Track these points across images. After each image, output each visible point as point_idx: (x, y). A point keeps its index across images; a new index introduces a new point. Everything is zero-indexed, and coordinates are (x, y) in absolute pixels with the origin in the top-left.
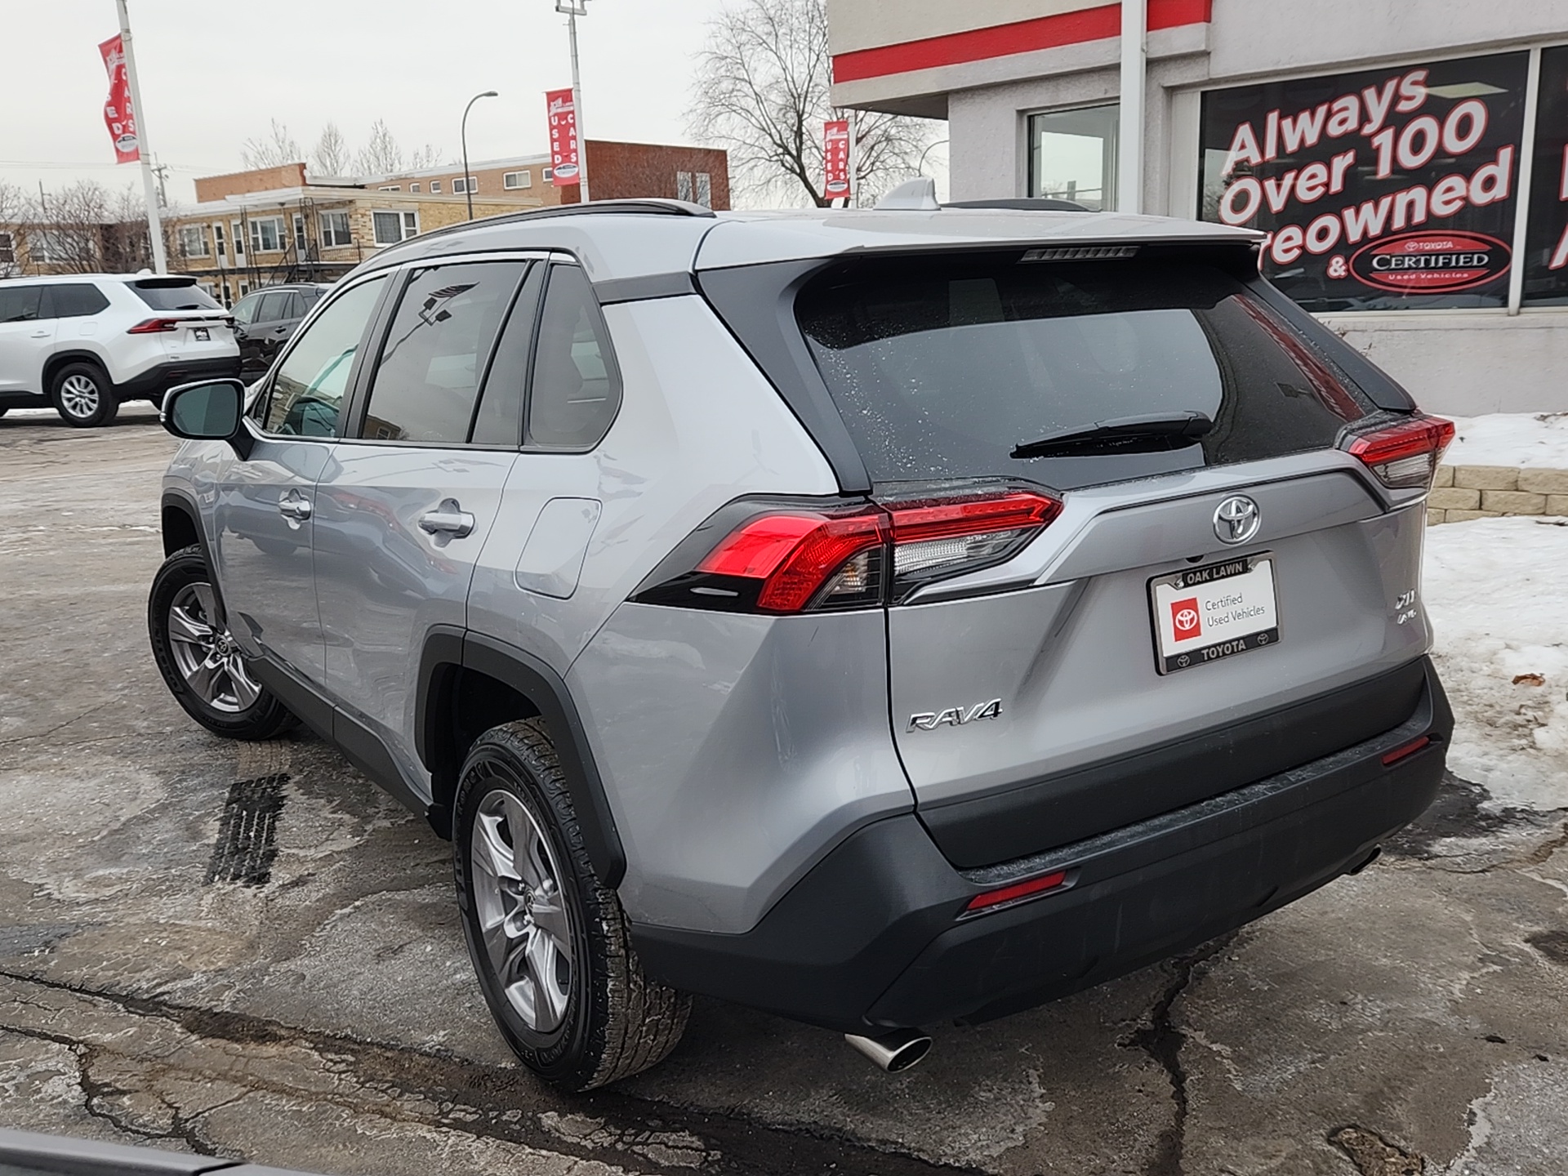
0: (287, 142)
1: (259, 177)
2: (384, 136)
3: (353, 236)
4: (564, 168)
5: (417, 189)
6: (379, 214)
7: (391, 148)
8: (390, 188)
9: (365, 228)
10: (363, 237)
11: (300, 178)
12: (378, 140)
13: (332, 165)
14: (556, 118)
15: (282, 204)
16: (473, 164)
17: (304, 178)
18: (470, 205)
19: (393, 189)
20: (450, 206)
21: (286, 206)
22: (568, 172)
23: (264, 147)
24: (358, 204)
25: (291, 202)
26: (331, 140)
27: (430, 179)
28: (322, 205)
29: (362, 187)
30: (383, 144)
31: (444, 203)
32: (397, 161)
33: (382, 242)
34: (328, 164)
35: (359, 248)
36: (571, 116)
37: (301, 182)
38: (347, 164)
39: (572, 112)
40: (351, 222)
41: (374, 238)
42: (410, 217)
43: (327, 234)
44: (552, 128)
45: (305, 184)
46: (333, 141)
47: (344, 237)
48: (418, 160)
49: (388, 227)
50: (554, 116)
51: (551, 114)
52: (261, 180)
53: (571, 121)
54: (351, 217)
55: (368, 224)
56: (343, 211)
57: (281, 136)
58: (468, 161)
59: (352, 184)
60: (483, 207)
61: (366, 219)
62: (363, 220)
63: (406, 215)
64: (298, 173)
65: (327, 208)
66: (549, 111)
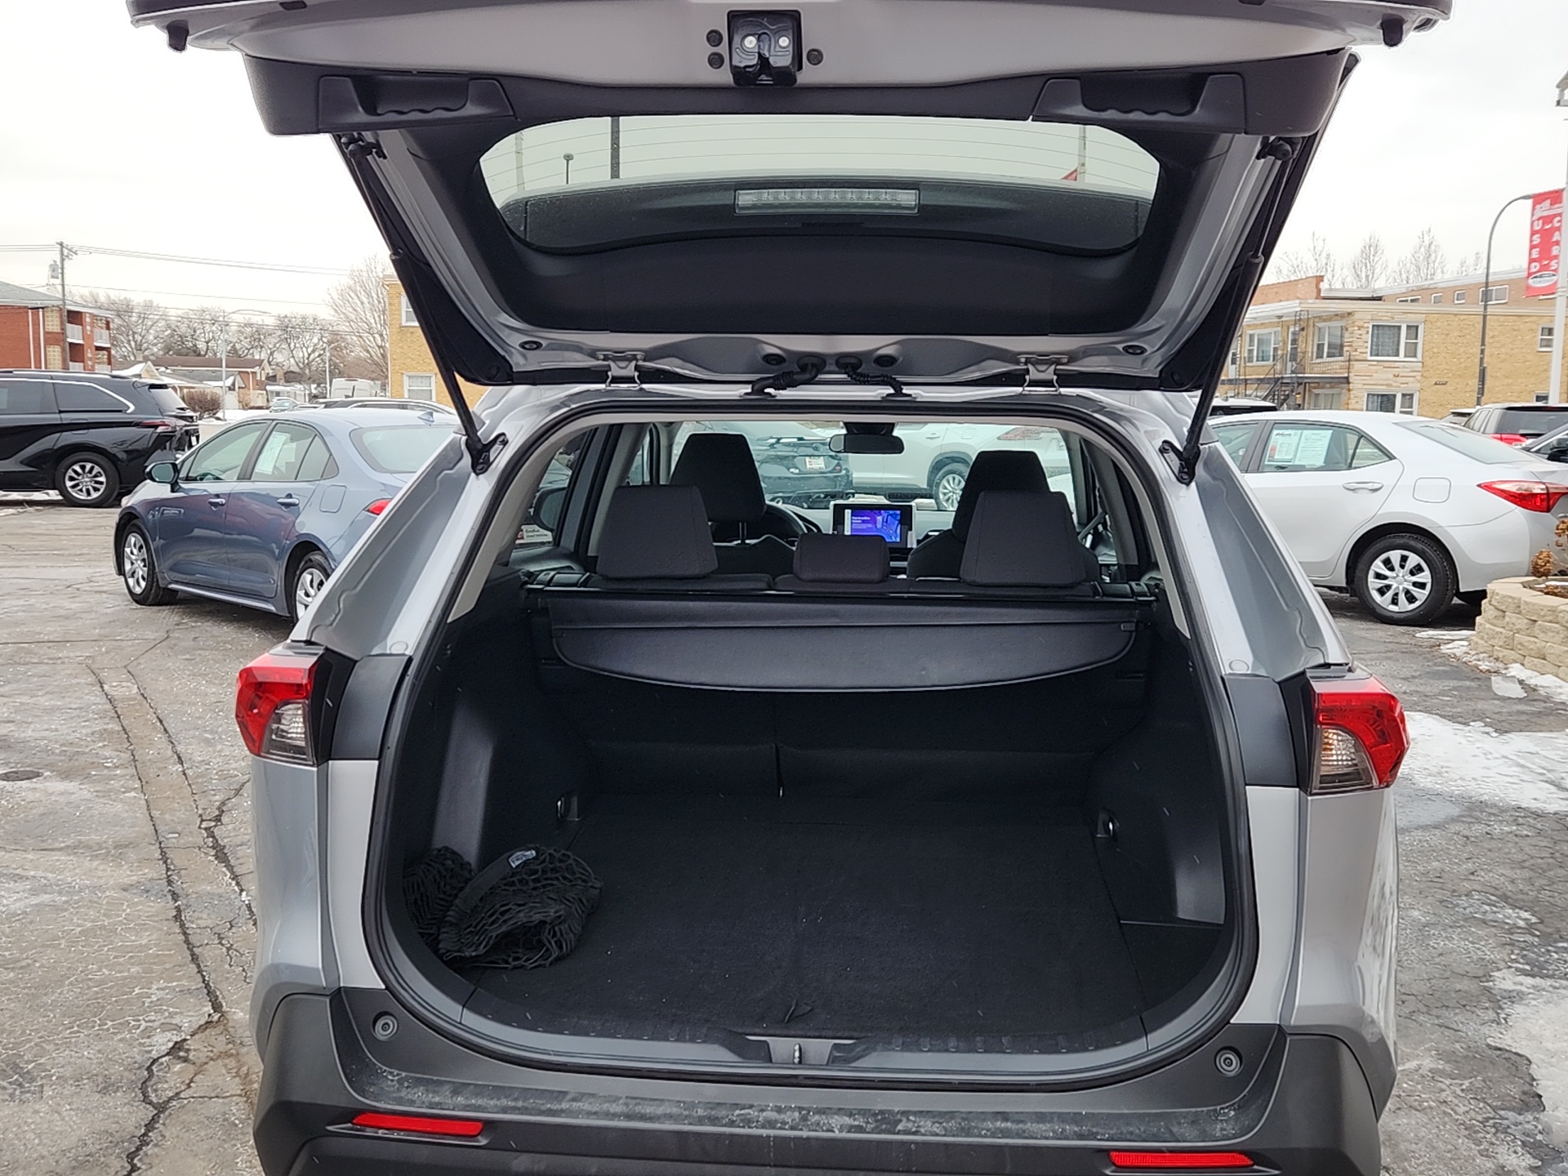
0: (1324, 254)
1: (1275, 290)
2: (1430, 245)
3: (1345, 349)
4: (1541, 276)
5: (1437, 301)
6: (1378, 326)
7: (1436, 258)
8: (1409, 298)
9: (1360, 341)
10: (1356, 350)
11: (1315, 290)
12: (1422, 249)
13: (1367, 276)
14: (1541, 221)
15: (1280, 317)
16: (1495, 273)
17: (1319, 291)
18: (1485, 317)
19: (1412, 301)
20: (1462, 317)
21: (1283, 319)
22: (1545, 281)
23: (1299, 260)
24: (1357, 316)
25: (1288, 315)
26: (1370, 252)
27: (1454, 289)
28: (1320, 317)
29: (1379, 299)
30: (1428, 251)
31: (1456, 315)
32: (1439, 270)
33: (1377, 355)
34: (1363, 275)
35: (1349, 360)
36: (1558, 218)
37: (1315, 295)
38: (1383, 275)
39: (1560, 215)
40: (1347, 335)
41: (1369, 350)
42: (1413, 329)
43: (1320, 347)
44: (1533, 233)
45: (1318, 297)
46: (1372, 253)
47: (1337, 349)
48: (1464, 269)
49: (1385, 338)
50: (1539, 219)
51: (1535, 217)
52: (1276, 293)
53: (1557, 225)
54: (1347, 330)
55: (1364, 337)
56: (1343, 323)
57: (1318, 249)
58: (1491, 271)
59: (1370, 296)
60: (1502, 319)
61: (1363, 331)
62: (1359, 332)
63: (1409, 327)
64: (1314, 286)
65: (1325, 321)
66: (1533, 215)
